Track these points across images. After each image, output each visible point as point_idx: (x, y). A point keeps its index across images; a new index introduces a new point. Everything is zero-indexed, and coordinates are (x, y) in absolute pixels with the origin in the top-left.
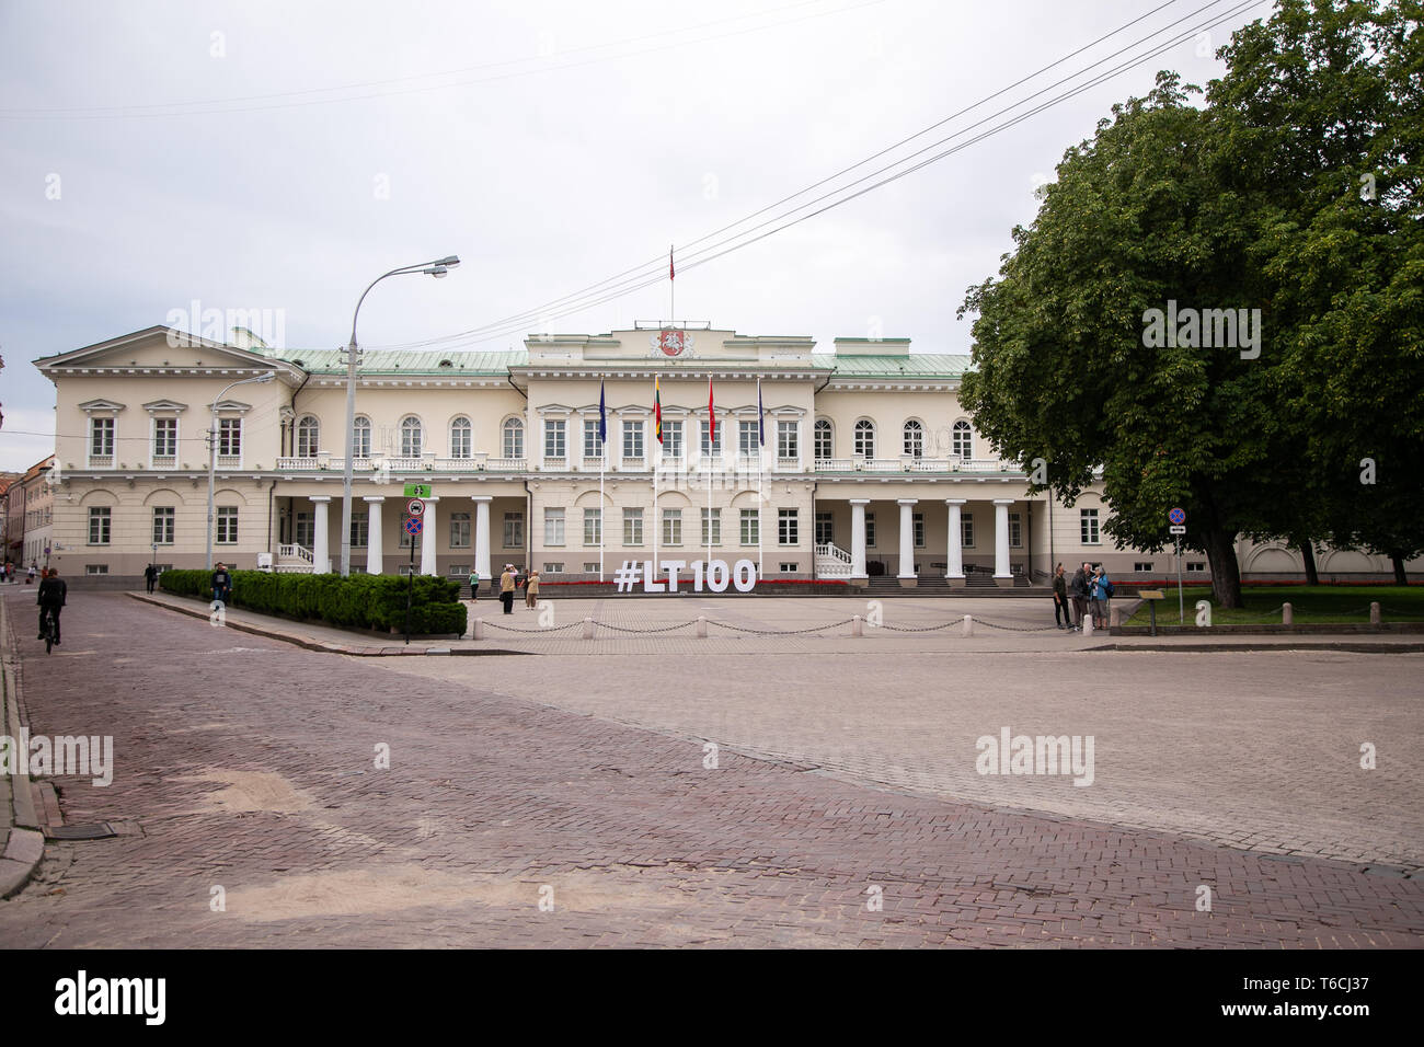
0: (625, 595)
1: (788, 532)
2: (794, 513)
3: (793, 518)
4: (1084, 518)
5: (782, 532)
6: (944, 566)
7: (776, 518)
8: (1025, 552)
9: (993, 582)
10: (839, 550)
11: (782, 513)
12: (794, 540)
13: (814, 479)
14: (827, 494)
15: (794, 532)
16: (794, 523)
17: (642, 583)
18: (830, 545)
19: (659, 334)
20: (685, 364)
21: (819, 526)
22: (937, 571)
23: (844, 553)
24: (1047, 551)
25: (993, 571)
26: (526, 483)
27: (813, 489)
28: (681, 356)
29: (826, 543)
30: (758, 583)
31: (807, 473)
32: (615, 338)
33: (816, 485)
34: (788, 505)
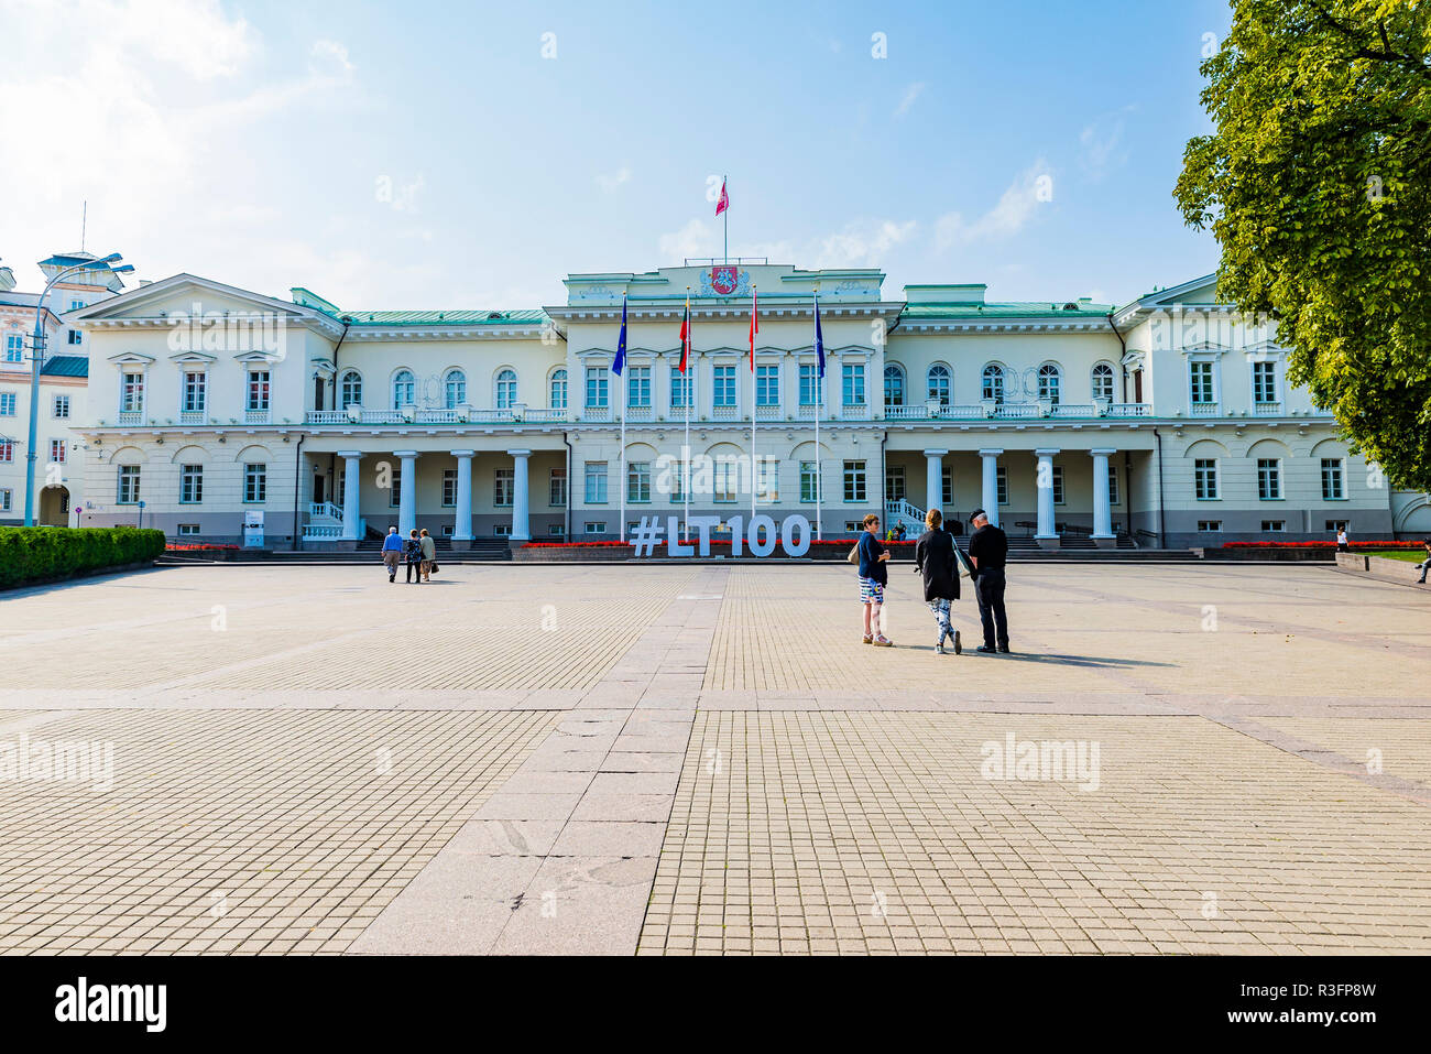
0: (644, 561)
1: (854, 486)
2: (861, 465)
3: (861, 472)
4: (1199, 470)
5: (848, 487)
6: (1034, 525)
7: (840, 472)
8: (1123, 510)
9: (1091, 544)
10: (913, 508)
11: (848, 466)
12: (861, 496)
13: (884, 427)
14: (900, 443)
15: (861, 487)
16: (861, 478)
17: (665, 544)
18: (903, 502)
19: (710, 271)
20: (739, 302)
21: (889, 482)
22: (1023, 531)
23: (918, 510)
24: (1155, 507)
25: (1091, 531)
26: (565, 435)
27: (883, 438)
28: (735, 293)
29: (897, 500)
30: (814, 546)
31: (876, 420)
32: (663, 276)
33: (886, 434)
34: (853, 456)
